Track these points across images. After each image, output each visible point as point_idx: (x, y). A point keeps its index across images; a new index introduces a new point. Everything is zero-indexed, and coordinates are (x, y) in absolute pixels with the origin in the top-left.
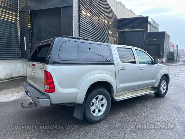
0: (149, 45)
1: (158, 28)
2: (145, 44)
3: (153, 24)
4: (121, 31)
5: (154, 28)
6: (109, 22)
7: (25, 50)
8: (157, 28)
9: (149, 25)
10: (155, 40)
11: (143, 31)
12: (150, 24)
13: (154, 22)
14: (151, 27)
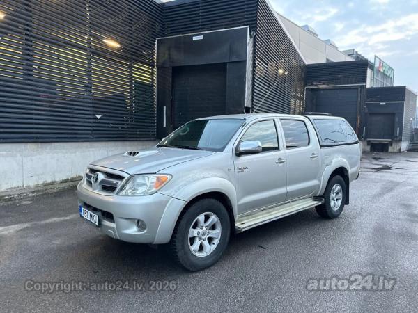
0: (370, 114)
1: (392, 76)
2: (361, 113)
3: (378, 67)
4: (312, 89)
5: (383, 78)
6: (285, 71)
7: (165, 126)
8: (388, 77)
9: (369, 71)
10: (383, 103)
11: (356, 88)
12: (372, 68)
13: (382, 63)
14: (375, 74)
